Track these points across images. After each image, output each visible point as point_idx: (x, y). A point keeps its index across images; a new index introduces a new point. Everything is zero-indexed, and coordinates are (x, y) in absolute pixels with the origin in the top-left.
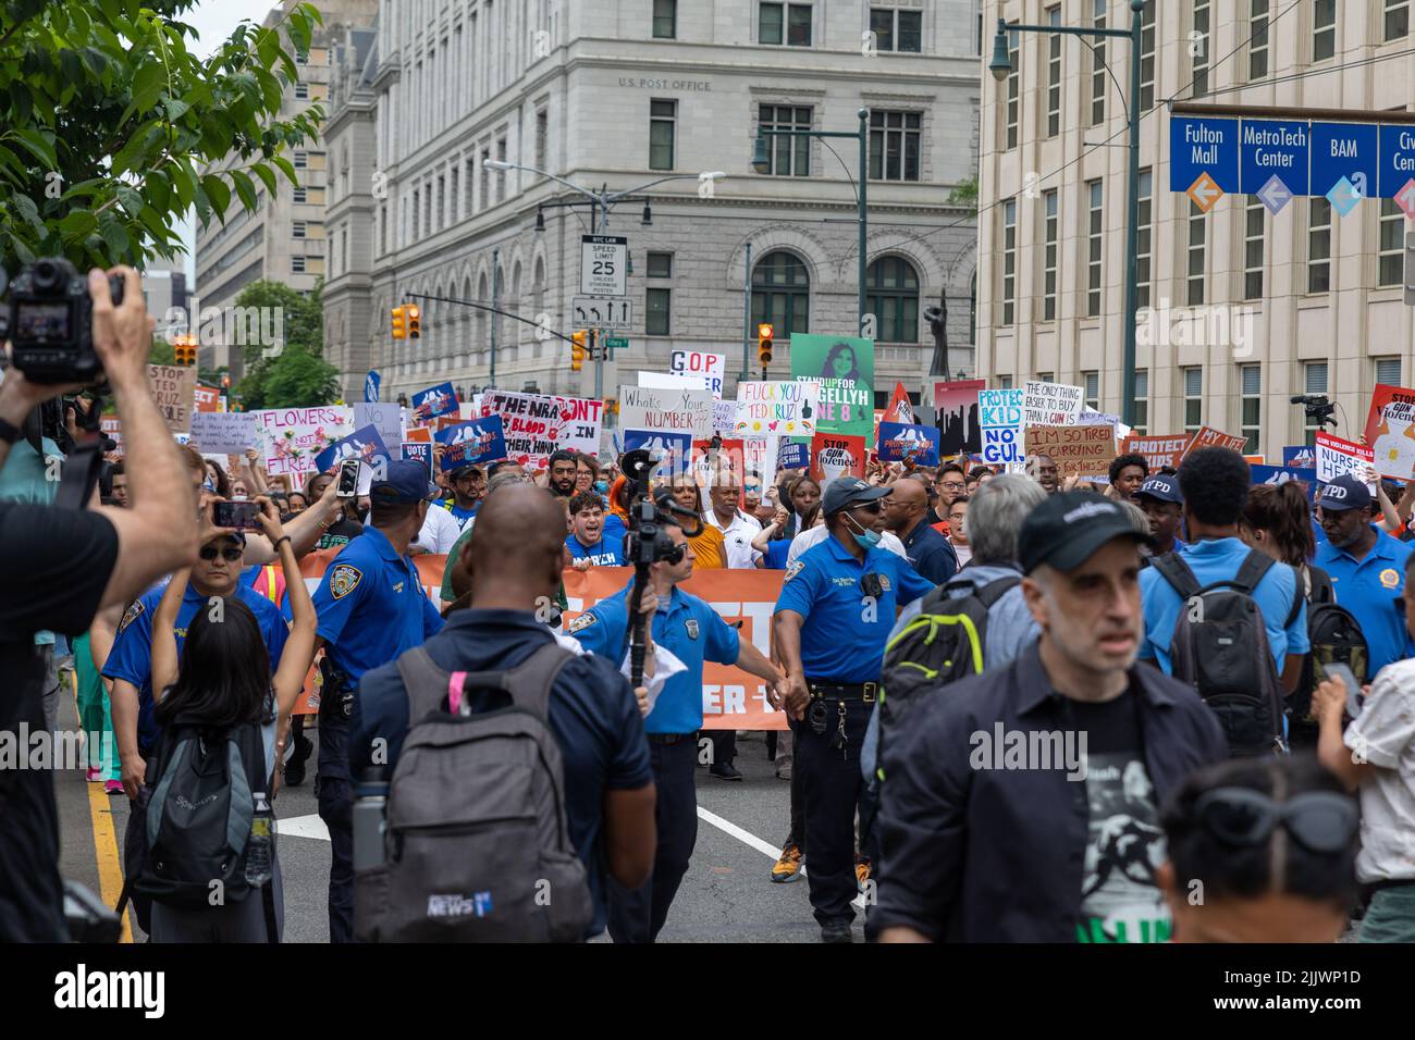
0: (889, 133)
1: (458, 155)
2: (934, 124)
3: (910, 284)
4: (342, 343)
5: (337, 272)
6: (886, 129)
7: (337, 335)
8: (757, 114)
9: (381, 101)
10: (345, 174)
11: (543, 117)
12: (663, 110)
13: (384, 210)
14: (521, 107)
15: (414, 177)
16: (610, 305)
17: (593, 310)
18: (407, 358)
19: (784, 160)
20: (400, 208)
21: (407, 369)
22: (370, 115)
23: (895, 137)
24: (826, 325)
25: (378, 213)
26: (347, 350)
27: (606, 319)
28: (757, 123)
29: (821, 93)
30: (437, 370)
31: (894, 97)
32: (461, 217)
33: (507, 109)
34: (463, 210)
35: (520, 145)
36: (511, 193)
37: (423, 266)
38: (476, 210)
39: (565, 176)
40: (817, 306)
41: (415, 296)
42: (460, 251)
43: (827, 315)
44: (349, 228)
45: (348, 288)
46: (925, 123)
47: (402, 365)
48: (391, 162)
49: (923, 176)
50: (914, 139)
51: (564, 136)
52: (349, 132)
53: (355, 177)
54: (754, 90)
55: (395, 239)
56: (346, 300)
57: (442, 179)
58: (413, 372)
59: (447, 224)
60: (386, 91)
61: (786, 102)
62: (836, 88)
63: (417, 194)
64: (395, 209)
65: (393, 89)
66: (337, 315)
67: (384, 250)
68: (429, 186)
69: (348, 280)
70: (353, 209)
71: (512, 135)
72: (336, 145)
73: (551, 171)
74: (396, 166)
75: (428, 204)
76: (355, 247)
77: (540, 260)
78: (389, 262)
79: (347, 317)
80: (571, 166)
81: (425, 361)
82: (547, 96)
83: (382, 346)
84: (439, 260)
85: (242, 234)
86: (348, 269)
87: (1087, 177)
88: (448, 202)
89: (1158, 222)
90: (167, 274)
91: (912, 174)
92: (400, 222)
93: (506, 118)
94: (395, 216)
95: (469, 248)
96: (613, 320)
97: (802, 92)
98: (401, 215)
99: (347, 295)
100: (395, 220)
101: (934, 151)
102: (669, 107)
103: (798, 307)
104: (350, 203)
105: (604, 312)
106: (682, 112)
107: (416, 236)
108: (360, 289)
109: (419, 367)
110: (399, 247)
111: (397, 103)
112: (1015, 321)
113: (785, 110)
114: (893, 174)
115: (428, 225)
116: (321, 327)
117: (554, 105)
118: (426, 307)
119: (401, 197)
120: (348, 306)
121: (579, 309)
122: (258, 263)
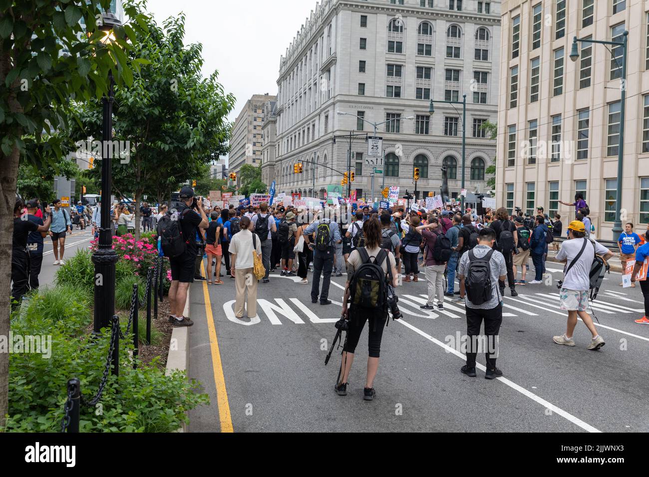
0: (421, 121)
1: (300, 129)
2: (433, 119)
3: (426, 162)
4: (267, 179)
5: (266, 161)
6: (420, 120)
7: (265, 177)
8: (386, 116)
9: (278, 118)
10: (268, 137)
11: (327, 117)
12: (361, 113)
13: (279, 145)
14: (320, 115)
15: (287, 136)
16: (377, 159)
17: (372, 161)
18: (285, 182)
19: (393, 129)
20: (283, 144)
21: (285, 185)
22: (275, 122)
23: (422, 122)
24: (403, 173)
25: (277, 146)
26: (268, 180)
27: (375, 164)
28: (386, 118)
29: (403, 110)
30: (293, 185)
31: (422, 111)
32: (301, 145)
33: (316, 116)
34: (301, 144)
35: (319, 125)
36: (316, 138)
37: (290, 159)
38: (306, 143)
39: (334, 132)
40: (401, 168)
41: (303, 161)
42: (301, 154)
43: (404, 170)
44: (269, 150)
45: (268, 165)
46: (431, 119)
47: (283, 184)
48: (281, 133)
49: (430, 133)
50: (427, 123)
51: (333, 121)
52: (269, 127)
53: (271, 138)
54: (385, 109)
55: (282, 152)
56: (268, 168)
57: (295, 136)
58: (286, 186)
59: (297, 147)
60: (280, 115)
61: (393, 112)
62: (407, 109)
63: (288, 140)
64: (282, 144)
65: (281, 115)
66: (265, 172)
67: (278, 155)
68: (291, 138)
69: (268, 163)
70: (270, 145)
71: (317, 123)
72: (266, 130)
73: (329, 131)
74: (282, 134)
75: (291, 143)
76: (270, 155)
77: (326, 155)
78: (280, 158)
79: (268, 172)
80: (335, 129)
81: (290, 183)
82: (328, 111)
83: (278, 179)
84: (294, 157)
85: (240, 154)
86: (269, 160)
87: (551, 114)
88: (297, 142)
89: (592, 127)
90: (221, 165)
91: (427, 132)
92: (283, 148)
93: (315, 118)
94: (282, 146)
95: (303, 153)
96: (378, 164)
97: (398, 110)
98: (283, 146)
99: (268, 167)
100: (282, 148)
101: (433, 126)
102: (362, 114)
103: (396, 168)
104: (269, 144)
105: (375, 162)
106: (366, 115)
107: (288, 151)
108: (272, 166)
109: (288, 184)
110: (283, 154)
111: (283, 118)
112: (515, 164)
113: (393, 115)
114: (422, 132)
115: (291, 148)
116: (261, 175)
117: (330, 114)
118: (303, 163)
119: (284, 141)
120: (268, 169)
121: (367, 160)
122: (244, 160)
